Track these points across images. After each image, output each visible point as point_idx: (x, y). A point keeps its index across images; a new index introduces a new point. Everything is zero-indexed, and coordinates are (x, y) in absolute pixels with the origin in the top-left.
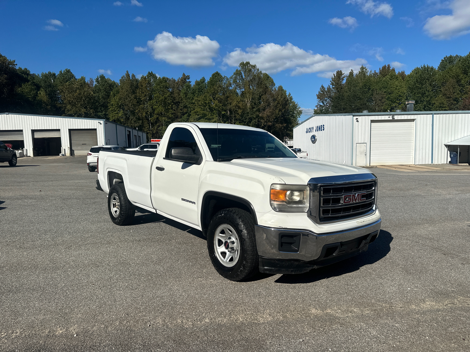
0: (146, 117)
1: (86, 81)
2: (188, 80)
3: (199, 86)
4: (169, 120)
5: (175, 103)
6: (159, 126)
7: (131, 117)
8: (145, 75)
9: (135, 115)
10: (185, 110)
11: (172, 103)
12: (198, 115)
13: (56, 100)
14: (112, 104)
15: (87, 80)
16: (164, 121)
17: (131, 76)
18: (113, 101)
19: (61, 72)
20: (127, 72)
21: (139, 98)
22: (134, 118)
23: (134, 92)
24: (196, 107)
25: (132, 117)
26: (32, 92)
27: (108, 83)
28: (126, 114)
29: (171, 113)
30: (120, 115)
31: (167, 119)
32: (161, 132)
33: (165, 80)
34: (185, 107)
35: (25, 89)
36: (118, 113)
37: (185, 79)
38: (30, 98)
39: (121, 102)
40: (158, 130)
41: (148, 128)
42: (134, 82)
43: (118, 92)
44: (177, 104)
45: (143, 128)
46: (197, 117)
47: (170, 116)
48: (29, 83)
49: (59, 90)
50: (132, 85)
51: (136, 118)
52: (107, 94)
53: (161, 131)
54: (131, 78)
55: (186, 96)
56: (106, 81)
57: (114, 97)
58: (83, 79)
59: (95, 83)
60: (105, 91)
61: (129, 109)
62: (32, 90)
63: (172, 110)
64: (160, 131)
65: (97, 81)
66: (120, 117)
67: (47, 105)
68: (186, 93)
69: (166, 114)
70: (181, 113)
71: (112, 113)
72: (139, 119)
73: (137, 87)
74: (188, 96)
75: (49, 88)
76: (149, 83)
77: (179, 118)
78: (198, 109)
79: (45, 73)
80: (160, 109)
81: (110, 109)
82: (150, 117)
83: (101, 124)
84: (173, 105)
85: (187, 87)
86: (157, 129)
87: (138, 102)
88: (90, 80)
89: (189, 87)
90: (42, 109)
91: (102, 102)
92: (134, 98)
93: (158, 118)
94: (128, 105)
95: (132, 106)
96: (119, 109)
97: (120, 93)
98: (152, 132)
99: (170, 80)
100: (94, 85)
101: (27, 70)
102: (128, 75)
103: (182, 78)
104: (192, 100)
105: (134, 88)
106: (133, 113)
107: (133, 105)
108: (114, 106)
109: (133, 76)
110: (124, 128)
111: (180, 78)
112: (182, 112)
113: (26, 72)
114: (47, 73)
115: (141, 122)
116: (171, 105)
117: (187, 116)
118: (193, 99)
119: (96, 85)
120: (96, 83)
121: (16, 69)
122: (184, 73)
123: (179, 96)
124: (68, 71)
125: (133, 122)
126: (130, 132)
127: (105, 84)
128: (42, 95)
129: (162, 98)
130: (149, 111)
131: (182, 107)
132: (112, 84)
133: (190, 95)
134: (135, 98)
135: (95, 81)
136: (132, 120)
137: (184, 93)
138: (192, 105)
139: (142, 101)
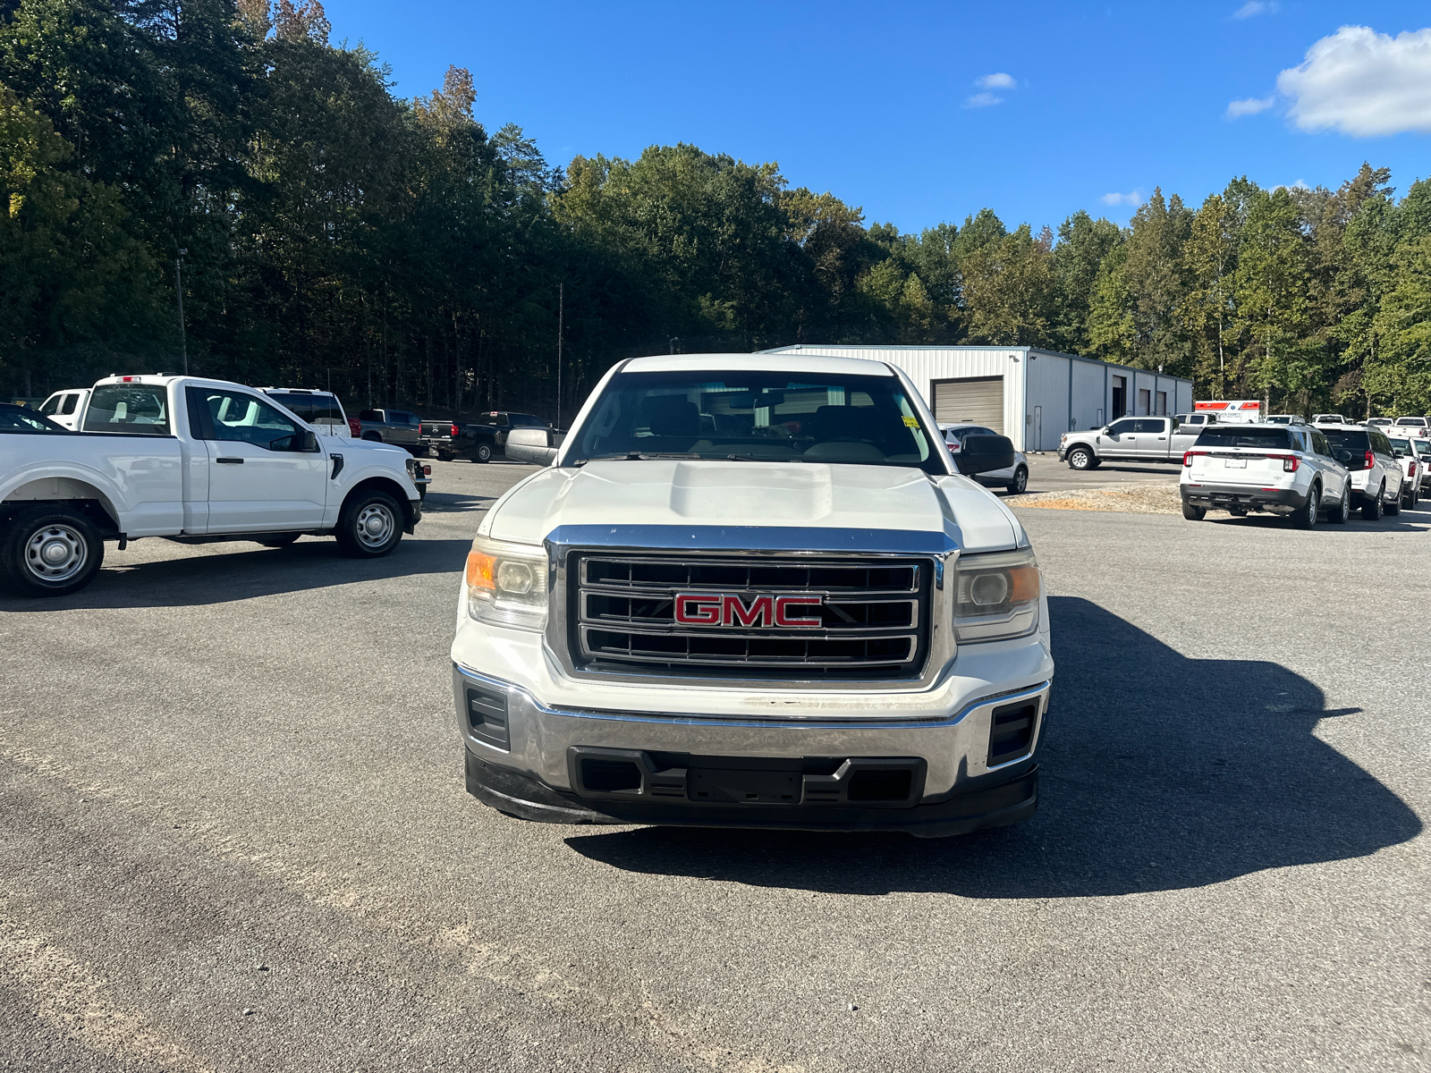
0: (1206, 327)
1: (1032, 235)
2: (1380, 187)
3: (1422, 200)
4: (1288, 335)
5: (1316, 274)
6: (1249, 357)
7: (1157, 333)
8: (1219, 192)
9: (1172, 325)
10: (1355, 295)
11: (1307, 275)
12: (1408, 307)
13: (950, 301)
14: (1103, 297)
15: (1036, 234)
16: (1272, 337)
17: (1167, 203)
18: (1106, 288)
19: (969, 221)
20: (1158, 191)
21: (1190, 271)
22: (1168, 335)
23: (1174, 253)
24: (1401, 281)
25: (1162, 333)
26: (894, 284)
27: (1095, 234)
28: (1139, 325)
29: (1298, 310)
30: (1122, 329)
31: (1280, 333)
32: (1257, 377)
33: (1284, 199)
34: (1358, 282)
35: (876, 279)
36: (1116, 323)
37: (1368, 185)
38: (885, 300)
39: (1130, 287)
40: (1246, 368)
41: (1210, 366)
42: (1177, 223)
43: (1122, 258)
44: (1326, 276)
45: (1194, 366)
46: (1403, 314)
47: (1296, 318)
48: (888, 261)
49: (960, 272)
50: (1168, 231)
51: (1175, 335)
52: (1089, 268)
53: (1255, 371)
54: (1168, 209)
55: (1365, 245)
56: (1090, 230)
57: (1110, 272)
58: (1024, 231)
59: (1056, 240)
60: (1084, 258)
61: (1153, 308)
62: (892, 279)
63: (1302, 299)
64: (1252, 372)
65: (1065, 233)
66: (1123, 335)
67: (923, 317)
68: (1366, 232)
69: (1280, 314)
70: (1339, 305)
71: (1100, 326)
72: (1183, 338)
73: (1186, 234)
74: (1371, 243)
75: (937, 268)
76: (1231, 217)
77: (1331, 324)
78: (1407, 286)
79: (930, 230)
80: (1258, 297)
81: (1095, 312)
82: (1223, 329)
83: (1016, 360)
84: (1309, 279)
85: (1372, 209)
86: (1242, 366)
87: (1183, 284)
88: (1043, 233)
89: (1381, 210)
90: (909, 329)
91: (1073, 294)
92: (1173, 272)
93: (1247, 330)
94: (1150, 295)
95: (1165, 298)
96: (1120, 311)
97: (1130, 261)
98: (1225, 379)
99: (1308, 197)
100: (1054, 246)
101: (891, 228)
102: (1159, 201)
103: (1355, 181)
104: (1386, 255)
105: (1175, 239)
106: (1165, 319)
107: (1169, 293)
108: (1107, 304)
109: (1177, 200)
110: (1103, 368)
111: (1348, 183)
112: (1341, 301)
113: (888, 236)
114: (937, 229)
115: (1188, 345)
116: (1300, 283)
117: (1365, 315)
118: (1391, 250)
119: (1061, 243)
120: (1060, 238)
121: (862, 229)
122: (1368, 162)
123: (1338, 248)
124: (988, 216)
125: (1162, 347)
126: (1124, 380)
127: (1085, 238)
128: (914, 291)
129: (1271, 260)
130: (1220, 309)
131: (1346, 286)
132: (1108, 235)
133: (1381, 239)
134: (1177, 269)
135: (1056, 233)
136: (1159, 341)
137: (1358, 235)
138: (1385, 274)
139: (1197, 278)
